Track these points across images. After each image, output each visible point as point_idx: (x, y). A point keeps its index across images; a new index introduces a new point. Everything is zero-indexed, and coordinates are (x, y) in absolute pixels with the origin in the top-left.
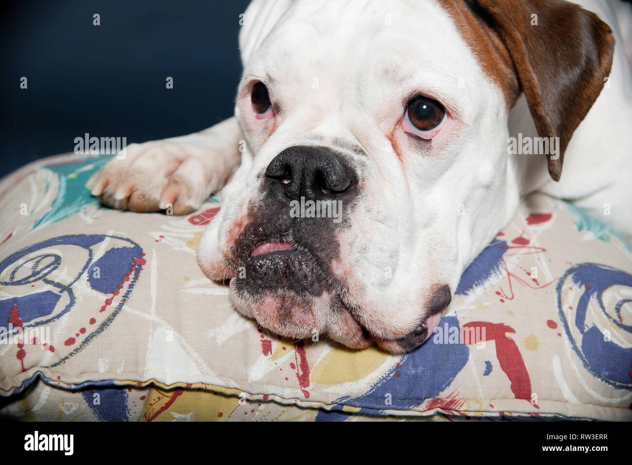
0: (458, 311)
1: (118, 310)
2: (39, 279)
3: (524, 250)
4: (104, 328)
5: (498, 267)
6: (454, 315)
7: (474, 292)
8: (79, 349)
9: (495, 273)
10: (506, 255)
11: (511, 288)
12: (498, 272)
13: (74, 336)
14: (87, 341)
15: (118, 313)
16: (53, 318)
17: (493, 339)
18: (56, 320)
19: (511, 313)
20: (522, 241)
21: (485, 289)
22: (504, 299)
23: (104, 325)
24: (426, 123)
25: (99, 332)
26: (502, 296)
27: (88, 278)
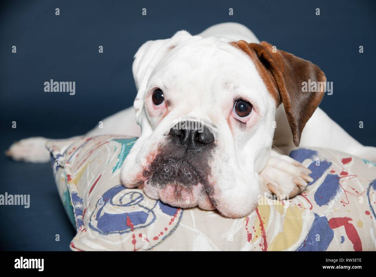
0: (325, 213)
1: (177, 225)
2: (136, 204)
3: (347, 178)
4: (172, 233)
5: (339, 188)
6: (324, 216)
7: (331, 203)
8: (160, 243)
9: (339, 191)
10: (341, 182)
11: (347, 198)
12: (340, 191)
13: (157, 236)
14: (164, 239)
15: (178, 226)
16: (146, 225)
17: (343, 225)
18: (148, 226)
19: (349, 211)
20: (344, 174)
21: (336, 201)
22: (345, 204)
23: (171, 232)
24: (243, 113)
25: (170, 235)
26: (344, 203)
27: (160, 207)
